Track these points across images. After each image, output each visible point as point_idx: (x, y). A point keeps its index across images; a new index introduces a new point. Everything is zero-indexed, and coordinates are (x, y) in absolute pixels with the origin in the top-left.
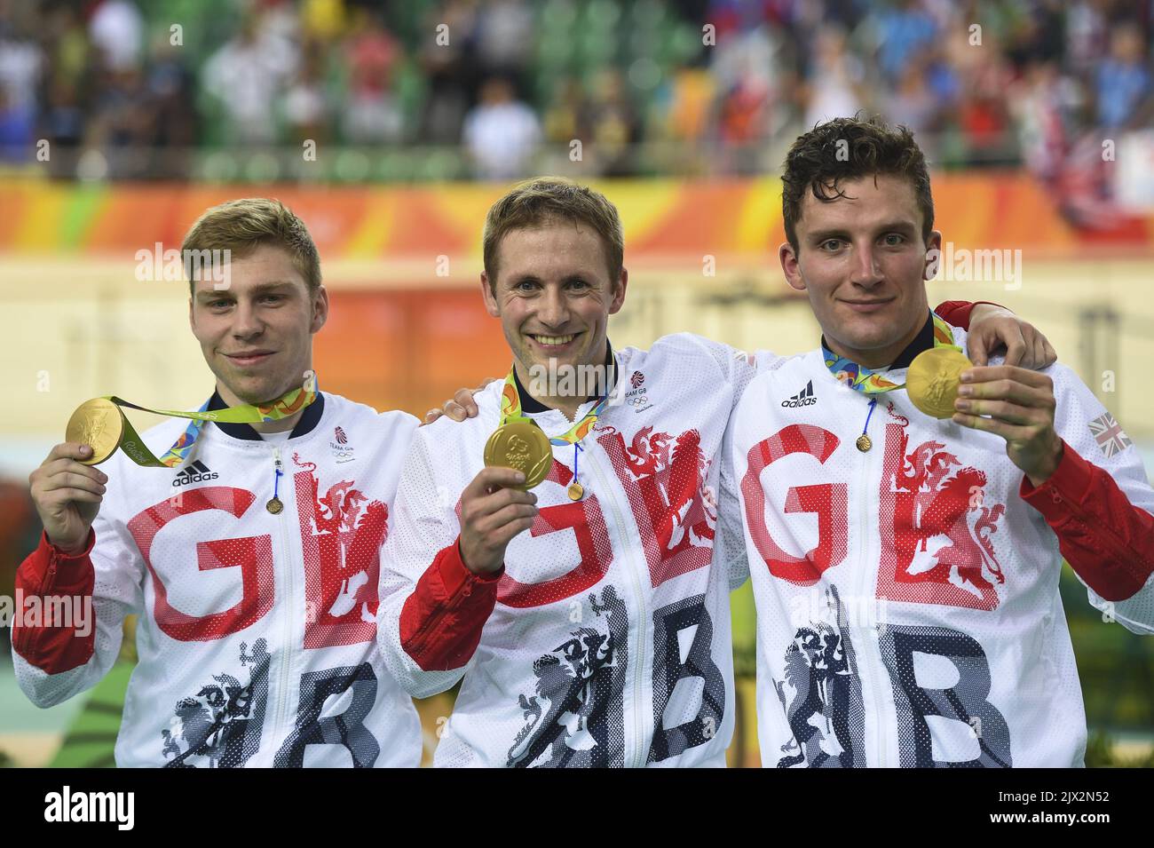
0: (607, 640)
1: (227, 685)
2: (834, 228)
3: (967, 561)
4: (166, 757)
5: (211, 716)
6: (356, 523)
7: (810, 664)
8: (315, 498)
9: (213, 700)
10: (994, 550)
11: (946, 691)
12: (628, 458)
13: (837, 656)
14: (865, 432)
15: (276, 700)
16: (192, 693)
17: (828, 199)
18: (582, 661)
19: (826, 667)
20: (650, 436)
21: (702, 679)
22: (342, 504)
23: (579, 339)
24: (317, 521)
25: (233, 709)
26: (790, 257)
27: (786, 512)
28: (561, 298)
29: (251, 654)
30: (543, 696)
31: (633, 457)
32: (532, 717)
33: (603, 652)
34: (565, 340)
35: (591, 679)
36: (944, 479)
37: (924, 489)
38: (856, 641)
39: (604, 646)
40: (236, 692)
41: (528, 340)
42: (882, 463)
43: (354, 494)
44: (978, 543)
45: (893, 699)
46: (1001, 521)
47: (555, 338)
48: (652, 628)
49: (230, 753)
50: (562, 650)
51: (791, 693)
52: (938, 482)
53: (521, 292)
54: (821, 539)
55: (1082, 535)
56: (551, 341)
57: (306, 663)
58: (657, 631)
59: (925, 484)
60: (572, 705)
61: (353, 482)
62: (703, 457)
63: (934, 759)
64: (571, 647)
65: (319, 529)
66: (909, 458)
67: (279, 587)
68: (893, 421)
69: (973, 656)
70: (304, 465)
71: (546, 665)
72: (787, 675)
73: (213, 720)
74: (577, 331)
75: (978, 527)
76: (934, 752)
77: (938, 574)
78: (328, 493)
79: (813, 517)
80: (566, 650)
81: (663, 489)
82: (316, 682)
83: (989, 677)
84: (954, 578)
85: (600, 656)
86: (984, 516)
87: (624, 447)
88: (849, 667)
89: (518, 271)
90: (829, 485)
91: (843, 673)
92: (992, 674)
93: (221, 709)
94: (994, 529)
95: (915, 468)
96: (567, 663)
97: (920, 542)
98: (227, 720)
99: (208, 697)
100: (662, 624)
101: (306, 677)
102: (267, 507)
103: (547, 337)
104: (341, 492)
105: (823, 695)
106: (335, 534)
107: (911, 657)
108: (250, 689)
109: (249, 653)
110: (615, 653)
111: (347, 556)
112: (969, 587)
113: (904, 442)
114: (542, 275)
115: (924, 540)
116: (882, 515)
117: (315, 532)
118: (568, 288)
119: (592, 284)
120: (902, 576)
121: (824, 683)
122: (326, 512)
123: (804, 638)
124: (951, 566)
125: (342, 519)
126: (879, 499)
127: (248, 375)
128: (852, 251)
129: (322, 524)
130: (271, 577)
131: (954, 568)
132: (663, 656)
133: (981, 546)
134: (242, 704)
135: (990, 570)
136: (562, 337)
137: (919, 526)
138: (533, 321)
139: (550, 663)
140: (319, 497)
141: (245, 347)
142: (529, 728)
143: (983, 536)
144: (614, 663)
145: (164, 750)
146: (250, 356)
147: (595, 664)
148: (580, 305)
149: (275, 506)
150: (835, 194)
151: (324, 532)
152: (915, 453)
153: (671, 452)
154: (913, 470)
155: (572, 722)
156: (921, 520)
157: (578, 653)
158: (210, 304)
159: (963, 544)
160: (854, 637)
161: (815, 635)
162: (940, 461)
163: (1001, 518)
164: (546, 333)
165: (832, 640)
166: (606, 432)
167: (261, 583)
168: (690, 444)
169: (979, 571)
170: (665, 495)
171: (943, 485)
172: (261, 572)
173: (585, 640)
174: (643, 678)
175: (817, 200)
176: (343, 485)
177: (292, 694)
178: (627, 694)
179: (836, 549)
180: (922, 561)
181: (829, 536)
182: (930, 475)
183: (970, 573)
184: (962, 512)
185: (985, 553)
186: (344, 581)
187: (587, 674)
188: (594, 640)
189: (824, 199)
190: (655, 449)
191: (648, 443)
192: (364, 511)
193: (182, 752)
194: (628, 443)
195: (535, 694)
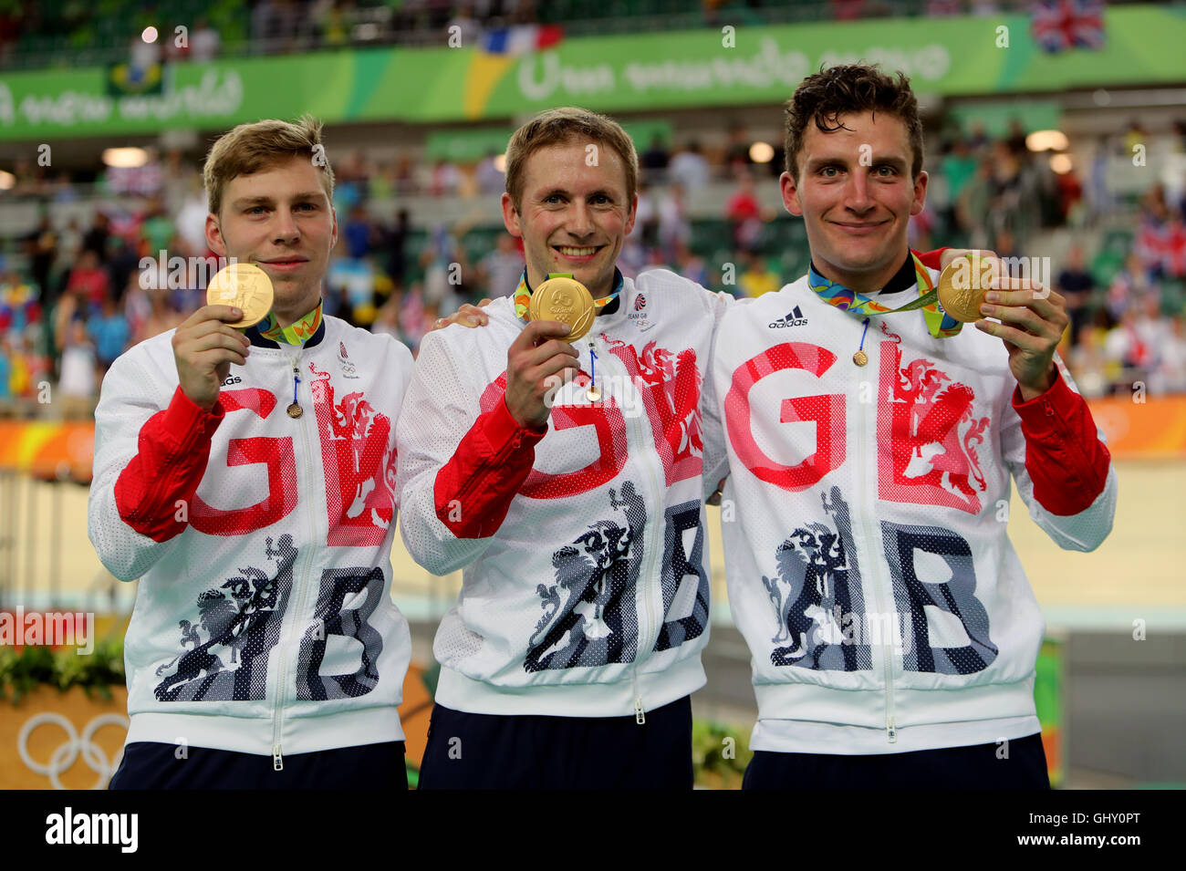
0: (627, 532)
1: (253, 577)
2: (833, 157)
3: (957, 470)
4: (184, 646)
5: (237, 607)
6: (366, 432)
7: (808, 561)
8: (331, 405)
9: (238, 591)
10: (979, 460)
11: (940, 585)
12: (638, 367)
13: (833, 554)
14: (861, 349)
15: (298, 593)
16: (217, 585)
17: (829, 130)
18: (603, 552)
19: (825, 563)
20: (654, 349)
21: (698, 577)
22: (354, 413)
23: (602, 252)
24: (334, 427)
25: (257, 601)
26: (789, 185)
27: (782, 421)
28: (588, 212)
29: (277, 548)
30: (563, 586)
31: (643, 367)
32: (550, 607)
33: (623, 544)
34: (589, 252)
35: (608, 569)
36: (938, 393)
37: (920, 400)
38: (859, 537)
39: (624, 538)
40: (261, 584)
41: (554, 252)
42: (878, 376)
43: (362, 404)
44: (966, 452)
45: (892, 591)
46: (986, 434)
47: (580, 249)
48: (664, 524)
49: (252, 643)
50: (583, 543)
51: (786, 590)
52: (933, 395)
53: (549, 205)
54: (818, 445)
55: (1058, 450)
56: (576, 252)
57: (328, 559)
58: (668, 528)
59: (920, 396)
60: (589, 595)
61: (362, 394)
62: (699, 374)
63: (931, 645)
64: (592, 540)
65: (336, 434)
66: (904, 372)
67: (302, 487)
68: (886, 339)
69: (962, 555)
70: (321, 374)
71: (566, 556)
72: (780, 573)
73: (238, 611)
74: (598, 244)
75: (966, 439)
76: (930, 639)
77: (933, 478)
78: (343, 401)
79: (812, 426)
80: (587, 542)
81: (670, 398)
82: (336, 579)
83: (974, 575)
84: (945, 483)
85: (620, 547)
86: (973, 428)
87: (636, 356)
88: (848, 563)
89: (548, 186)
90: (827, 396)
91: (840, 568)
92: (976, 572)
93: (247, 601)
94: (980, 440)
95: (911, 382)
96: (586, 554)
97: (915, 449)
98: (251, 611)
99: (234, 589)
100: (672, 522)
101: (327, 573)
102: (288, 411)
103: (573, 248)
104: (353, 401)
105: (823, 589)
106: (349, 440)
107: (912, 553)
108: (275, 582)
109: (275, 547)
110: (631, 547)
111: (360, 462)
112: (956, 492)
113: (898, 356)
114: (570, 189)
115: (918, 448)
116: (879, 423)
117: (333, 437)
118: (592, 203)
119: (615, 200)
120: (899, 479)
121: (825, 577)
122: (342, 419)
123: (802, 537)
124: (943, 472)
125: (355, 427)
126: (876, 408)
127: (284, 280)
128: (847, 179)
129: (338, 430)
130: (294, 477)
131: (946, 475)
132: (671, 553)
133: (968, 456)
134: (265, 596)
135: (976, 478)
136: (587, 248)
137: (915, 434)
138: (561, 233)
139: (570, 554)
140: (335, 404)
141: (285, 252)
142: (549, 617)
143: (970, 447)
144: (630, 556)
145: (183, 639)
146: (288, 262)
147: (615, 555)
148: (603, 219)
149: (295, 410)
150: (837, 126)
151: (340, 438)
152: (910, 367)
153: (675, 366)
154: (909, 385)
155: (589, 611)
156: (918, 429)
157: (598, 545)
158: (247, 212)
159: (954, 451)
160: (857, 534)
161: (811, 535)
162: (932, 376)
163: (987, 429)
164: (573, 245)
165: (827, 539)
166: (617, 345)
167: (285, 481)
168: (688, 360)
169: (965, 478)
170: (672, 403)
171: (938, 397)
172: (284, 472)
173: (606, 533)
174: (654, 572)
175: (819, 131)
176: (354, 395)
177: (313, 587)
178: (639, 585)
179: (834, 454)
180: (917, 466)
181: (827, 442)
182: (925, 388)
183: (959, 480)
184: (955, 422)
185: (971, 462)
186: (359, 485)
187: (607, 565)
188: (614, 533)
189: (824, 130)
190: (660, 362)
191: (652, 356)
192: (371, 422)
193: (203, 641)
194: (639, 355)
195: (555, 584)
